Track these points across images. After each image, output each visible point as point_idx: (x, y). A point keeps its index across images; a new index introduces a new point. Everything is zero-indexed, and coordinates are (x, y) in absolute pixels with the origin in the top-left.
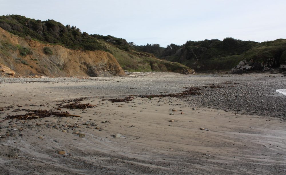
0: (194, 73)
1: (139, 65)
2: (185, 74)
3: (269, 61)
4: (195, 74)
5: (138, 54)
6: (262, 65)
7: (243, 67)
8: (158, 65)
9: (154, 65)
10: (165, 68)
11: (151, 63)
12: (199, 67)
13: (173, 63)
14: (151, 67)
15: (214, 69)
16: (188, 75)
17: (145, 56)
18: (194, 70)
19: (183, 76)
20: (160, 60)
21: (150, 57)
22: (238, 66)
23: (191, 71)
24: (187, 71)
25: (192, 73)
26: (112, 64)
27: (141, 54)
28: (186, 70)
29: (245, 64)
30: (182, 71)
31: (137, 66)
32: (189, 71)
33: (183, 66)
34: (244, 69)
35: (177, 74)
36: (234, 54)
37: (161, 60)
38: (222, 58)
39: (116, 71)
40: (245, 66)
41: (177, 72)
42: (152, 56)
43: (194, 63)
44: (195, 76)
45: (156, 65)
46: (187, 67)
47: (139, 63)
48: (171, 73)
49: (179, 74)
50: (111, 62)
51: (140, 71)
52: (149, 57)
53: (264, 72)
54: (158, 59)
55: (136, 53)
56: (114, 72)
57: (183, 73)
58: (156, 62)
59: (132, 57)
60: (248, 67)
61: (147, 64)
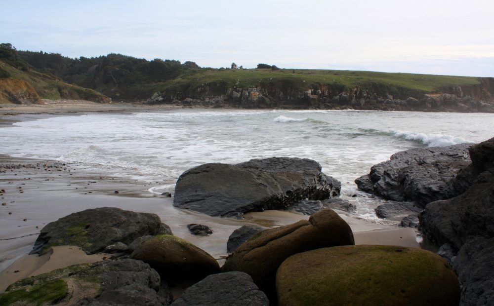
0: (111, 102)
1: (46, 91)
2: (101, 103)
3: (178, 94)
4: (111, 104)
5: (40, 76)
6: (172, 98)
7: (157, 99)
8: (69, 92)
9: (63, 91)
10: (77, 96)
11: (60, 89)
12: (118, 95)
13: (86, 90)
14: (59, 94)
15: (136, 98)
16: (103, 104)
17: (50, 79)
18: (111, 99)
19: (97, 105)
20: (69, 85)
21: (57, 80)
22: (153, 97)
23: (107, 99)
24: (102, 100)
25: (108, 102)
26: (31, 93)
27: (43, 76)
28: (102, 98)
29: (159, 96)
30: (97, 99)
31: (45, 92)
32: (105, 100)
33: (99, 93)
34: (157, 100)
35: (91, 102)
36: (160, 81)
37: (71, 85)
38: (147, 85)
39: (35, 99)
40: (158, 98)
41: (91, 100)
42: (60, 80)
43: (113, 90)
44: (111, 105)
45: (65, 91)
46: (102, 95)
47: (45, 88)
48: (84, 101)
49: (94, 103)
50: (29, 91)
51: (49, 99)
52: (55, 80)
53: (172, 104)
54: (67, 84)
55: (37, 74)
56: (33, 101)
57: (99, 102)
58: (66, 88)
59: (35, 81)
60: (160, 99)
61: (55, 90)
